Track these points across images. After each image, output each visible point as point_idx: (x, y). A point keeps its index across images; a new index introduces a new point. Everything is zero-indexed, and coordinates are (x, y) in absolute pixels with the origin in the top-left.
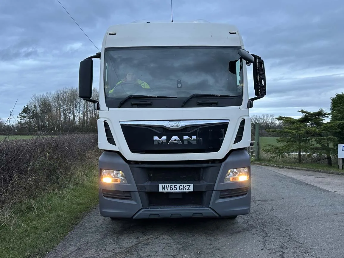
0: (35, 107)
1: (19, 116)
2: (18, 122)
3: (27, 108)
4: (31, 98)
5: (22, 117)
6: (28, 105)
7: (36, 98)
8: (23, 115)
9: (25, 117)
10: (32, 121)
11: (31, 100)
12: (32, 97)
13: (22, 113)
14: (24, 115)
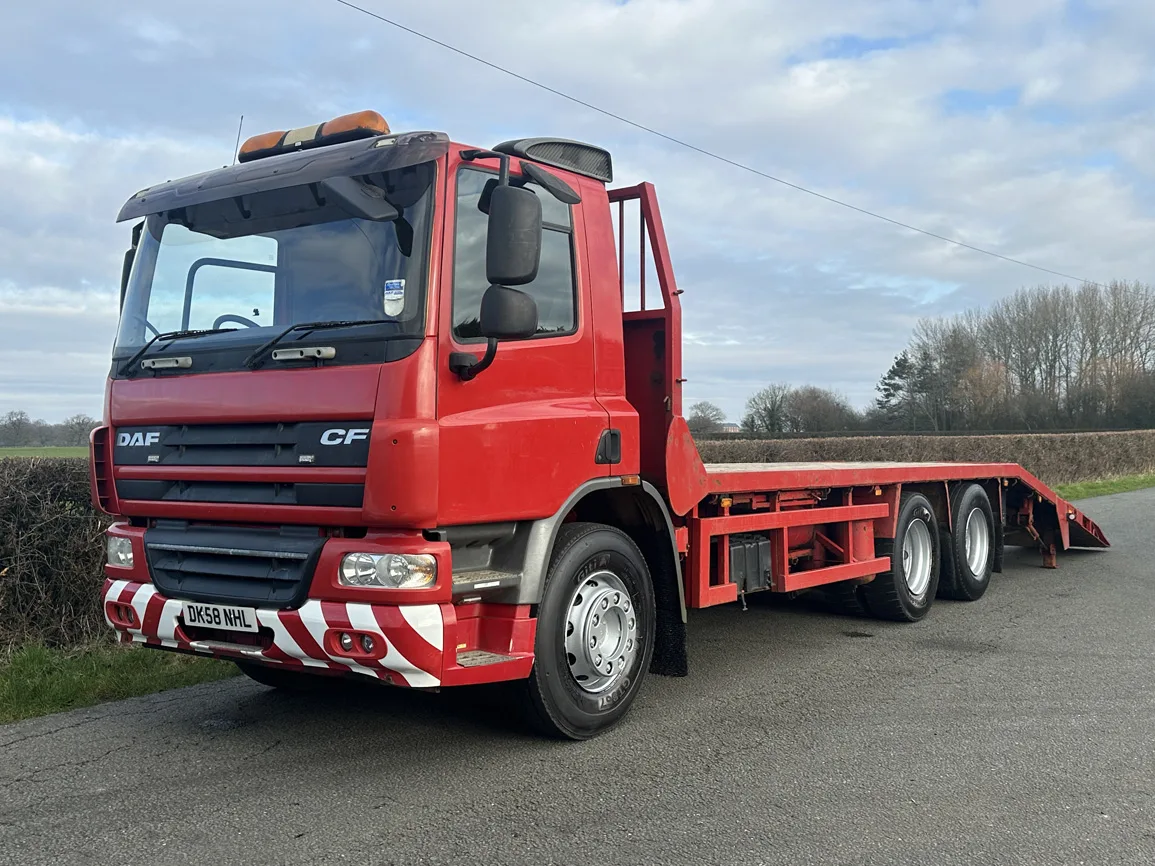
0: (926, 357)
1: (882, 387)
2: (880, 402)
3: (905, 360)
4: (914, 330)
5: (891, 390)
6: (905, 353)
7: (929, 332)
8: (893, 382)
9: (897, 388)
10: (920, 397)
11: (914, 338)
12: (917, 331)
13: (890, 378)
14: (897, 381)
